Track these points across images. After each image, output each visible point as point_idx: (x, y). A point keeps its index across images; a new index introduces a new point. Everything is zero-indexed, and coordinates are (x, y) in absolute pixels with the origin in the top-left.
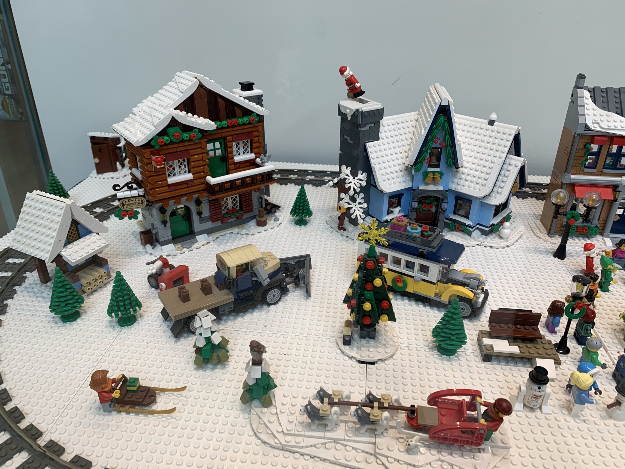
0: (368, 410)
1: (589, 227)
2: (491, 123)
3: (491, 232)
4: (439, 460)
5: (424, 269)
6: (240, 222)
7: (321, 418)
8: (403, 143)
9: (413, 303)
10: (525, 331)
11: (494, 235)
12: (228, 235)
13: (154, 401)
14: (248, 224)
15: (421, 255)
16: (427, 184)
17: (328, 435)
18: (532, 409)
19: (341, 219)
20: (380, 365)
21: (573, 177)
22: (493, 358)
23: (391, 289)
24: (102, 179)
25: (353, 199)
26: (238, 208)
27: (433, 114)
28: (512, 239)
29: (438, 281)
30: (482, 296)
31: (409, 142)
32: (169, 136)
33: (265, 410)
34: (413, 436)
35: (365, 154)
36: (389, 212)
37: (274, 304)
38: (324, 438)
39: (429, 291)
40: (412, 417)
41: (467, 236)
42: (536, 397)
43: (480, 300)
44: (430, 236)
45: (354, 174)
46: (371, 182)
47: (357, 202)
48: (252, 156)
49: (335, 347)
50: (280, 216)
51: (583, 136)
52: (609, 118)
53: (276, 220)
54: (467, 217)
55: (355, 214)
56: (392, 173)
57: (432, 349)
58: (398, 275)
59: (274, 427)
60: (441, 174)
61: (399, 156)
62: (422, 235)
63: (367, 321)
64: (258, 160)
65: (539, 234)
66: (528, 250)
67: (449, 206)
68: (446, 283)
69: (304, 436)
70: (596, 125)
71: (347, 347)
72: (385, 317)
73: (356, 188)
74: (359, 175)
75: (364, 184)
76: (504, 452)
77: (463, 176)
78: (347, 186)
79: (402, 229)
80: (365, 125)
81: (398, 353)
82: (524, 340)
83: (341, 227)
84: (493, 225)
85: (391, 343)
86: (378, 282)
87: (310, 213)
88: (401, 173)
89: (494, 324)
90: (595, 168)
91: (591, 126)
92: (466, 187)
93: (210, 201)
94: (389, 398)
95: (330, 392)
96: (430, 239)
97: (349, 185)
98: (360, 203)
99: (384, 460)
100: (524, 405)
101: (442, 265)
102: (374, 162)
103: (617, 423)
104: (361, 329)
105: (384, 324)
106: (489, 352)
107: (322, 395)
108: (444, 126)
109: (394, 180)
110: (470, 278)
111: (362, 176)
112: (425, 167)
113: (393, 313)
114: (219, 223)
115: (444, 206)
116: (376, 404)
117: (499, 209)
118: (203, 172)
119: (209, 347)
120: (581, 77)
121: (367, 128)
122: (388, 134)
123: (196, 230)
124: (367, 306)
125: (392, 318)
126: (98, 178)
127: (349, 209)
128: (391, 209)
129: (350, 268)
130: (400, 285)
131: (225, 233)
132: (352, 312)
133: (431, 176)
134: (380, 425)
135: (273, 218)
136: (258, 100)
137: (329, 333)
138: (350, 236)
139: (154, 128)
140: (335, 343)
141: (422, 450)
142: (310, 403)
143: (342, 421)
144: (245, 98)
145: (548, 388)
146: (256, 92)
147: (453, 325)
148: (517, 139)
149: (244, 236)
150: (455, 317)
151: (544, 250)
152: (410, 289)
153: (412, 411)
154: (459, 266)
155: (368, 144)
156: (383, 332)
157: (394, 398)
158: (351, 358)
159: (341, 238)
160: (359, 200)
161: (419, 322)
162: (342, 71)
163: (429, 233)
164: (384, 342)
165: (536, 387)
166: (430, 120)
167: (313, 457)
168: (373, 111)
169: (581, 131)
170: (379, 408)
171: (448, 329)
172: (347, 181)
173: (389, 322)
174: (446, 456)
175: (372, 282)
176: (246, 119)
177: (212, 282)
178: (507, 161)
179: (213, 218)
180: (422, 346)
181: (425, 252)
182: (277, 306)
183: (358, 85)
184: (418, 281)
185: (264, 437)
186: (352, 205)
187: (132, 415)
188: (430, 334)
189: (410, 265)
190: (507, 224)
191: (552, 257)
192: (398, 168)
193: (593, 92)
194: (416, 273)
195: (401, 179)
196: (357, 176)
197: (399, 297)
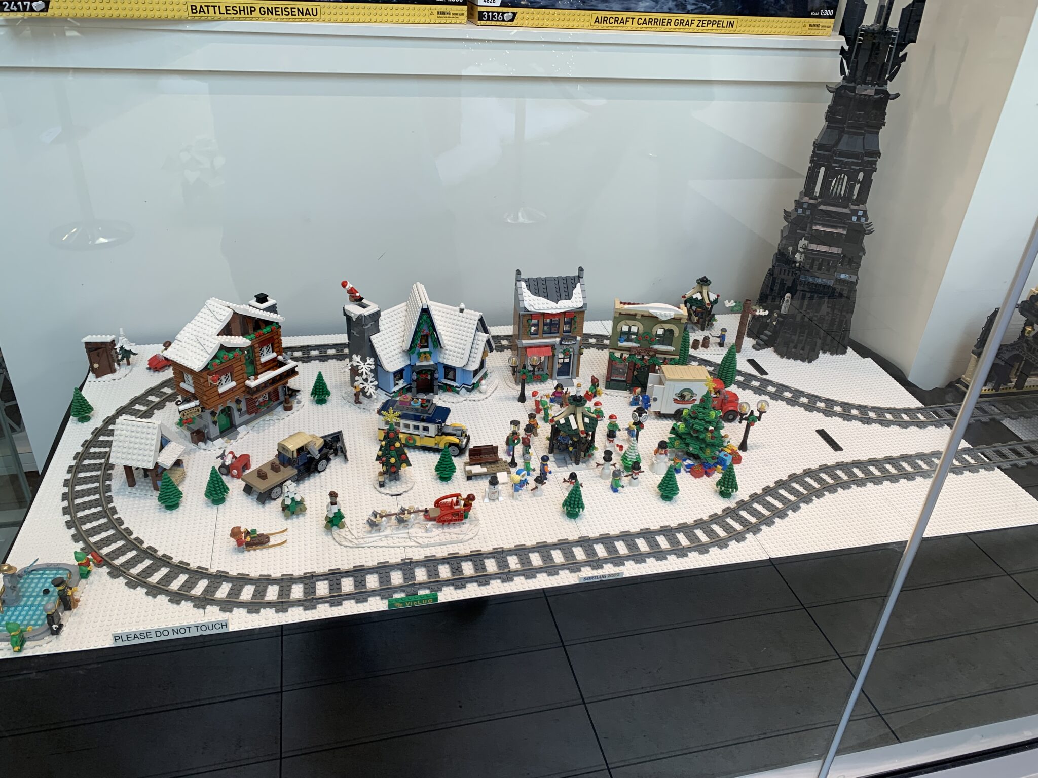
0: (402, 516)
1: (541, 375)
2: (462, 311)
3: (473, 388)
4: (443, 532)
5: (426, 429)
6: (270, 410)
7: (377, 525)
8: (398, 330)
9: (422, 452)
10: (491, 458)
11: (476, 390)
12: (261, 423)
13: (268, 541)
14: (276, 410)
15: (423, 420)
16: (421, 361)
17: (381, 534)
18: (494, 500)
19: (357, 395)
20: (405, 495)
21: (524, 342)
22: (473, 477)
23: (406, 445)
24: (102, 382)
25: (366, 380)
26: (267, 399)
27: (418, 315)
28: (489, 392)
29: (436, 435)
30: (466, 440)
31: (403, 329)
32: (219, 359)
33: (341, 530)
34: (427, 524)
35: (370, 344)
36: (396, 385)
37: (323, 471)
38: (380, 536)
39: (431, 443)
40: (426, 514)
41: (457, 394)
42: (494, 493)
43: (464, 443)
44: (427, 406)
45: (364, 360)
46: (378, 363)
47: (369, 382)
48: (275, 354)
49: (374, 491)
50: (301, 398)
51: (525, 315)
52: (539, 302)
53: (299, 402)
54: (454, 380)
55: (369, 392)
56: (393, 356)
57: (436, 480)
58: (409, 435)
59: (350, 537)
60: (430, 353)
61: (397, 341)
62: (422, 406)
63: (393, 470)
64: (280, 358)
65: (510, 384)
66: (501, 399)
67: (439, 375)
68: (441, 435)
69: (368, 538)
70: (531, 308)
71: (382, 488)
72: (404, 465)
73: (367, 372)
74: (368, 360)
75: (373, 367)
76: (476, 522)
77: (447, 352)
78: (360, 372)
79: (408, 404)
80: (367, 325)
81: (415, 486)
82: (491, 463)
83: (357, 401)
84: (474, 384)
85: (410, 480)
86: (398, 445)
87: (328, 393)
88: (400, 355)
89: (472, 457)
90: (537, 334)
91: (529, 309)
92: (450, 360)
93: (246, 399)
94: (413, 507)
95: (379, 512)
96: (427, 408)
97: (362, 370)
98: (371, 382)
99: (414, 539)
100: (489, 499)
101: (437, 425)
102: (379, 350)
103: (537, 498)
104: (390, 475)
105: (404, 469)
106: (470, 474)
107: (375, 514)
108: (427, 322)
109: (396, 361)
110: (456, 430)
111: (370, 361)
112: (417, 349)
113: (409, 462)
114: (254, 415)
115: (436, 376)
116: (406, 512)
117: (476, 372)
118: (243, 378)
119: (294, 504)
120: (518, 273)
121: (370, 325)
122: (386, 326)
123: (237, 424)
124: (393, 460)
125: (409, 465)
126: (97, 382)
127: (364, 388)
128: (397, 382)
129: (372, 435)
130: (411, 442)
131: (258, 421)
132: (383, 466)
133: (423, 355)
134: (410, 522)
135: (296, 401)
136: (272, 309)
137: (368, 483)
138: (366, 408)
139: (208, 356)
140: (373, 488)
141: (434, 530)
142: (369, 519)
143: (388, 526)
144: (264, 310)
145: (499, 487)
146: (270, 302)
147: (446, 462)
148: (481, 320)
149: (276, 421)
150: (447, 457)
151: (512, 397)
152: (418, 444)
153: (426, 511)
154: (448, 422)
155: (372, 337)
156: (404, 475)
157: (415, 507)
158: (386, 494)
159: (359, 411)
160: (370, 380)
161: (427, 464)
162: (344, 285)
163: (426, 404)
164: (405, 481)
165: (492, 487)
166: (417, 319)
167: (375, 547)
168: (373, 314)
169: (523, 312)
170: (408, 513)
171: (444, 465)
172: (359, 368)
173: (407, 468)
174: (446, 530)
175: (394, 445)
176: (268, 329)
177: (278, 462)
178: (476, 337)
179: (249, 412)
180: (430, 479)
181: (425, 418)
182: (325, 472)
183: (358, 295)
184: (423, 438)
185: (346, 544)
186: (366, 384)
187: (258, 551)
188: (434, 470)
189: (417, 428)
190: (483, 382)
191: (517, 402)
192: (397, 351)
193: (527, 281)
194: (421, 432)
195: (401, 359)
196: (366, 361)
197: (412, 450)
